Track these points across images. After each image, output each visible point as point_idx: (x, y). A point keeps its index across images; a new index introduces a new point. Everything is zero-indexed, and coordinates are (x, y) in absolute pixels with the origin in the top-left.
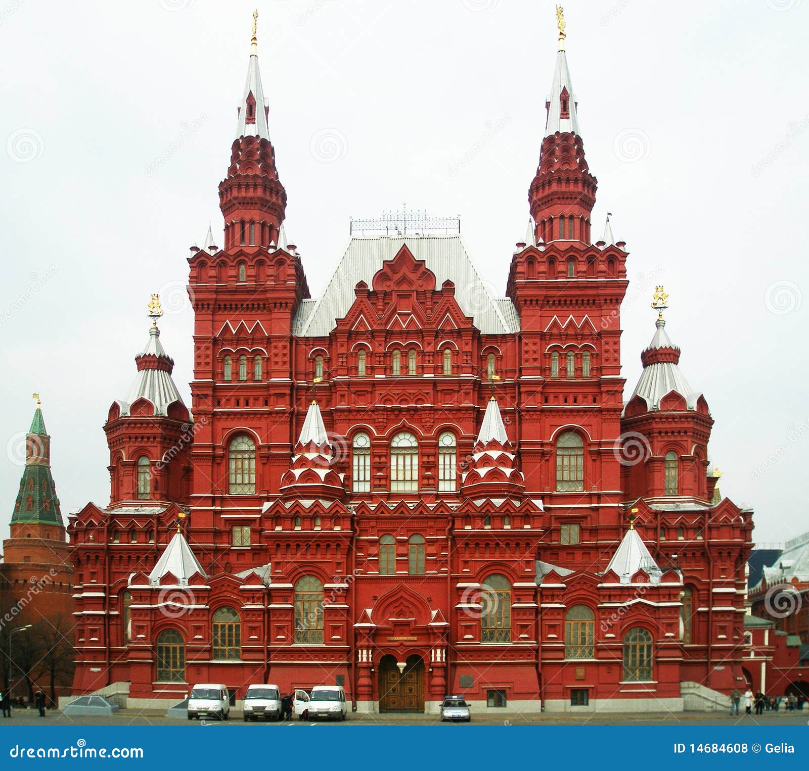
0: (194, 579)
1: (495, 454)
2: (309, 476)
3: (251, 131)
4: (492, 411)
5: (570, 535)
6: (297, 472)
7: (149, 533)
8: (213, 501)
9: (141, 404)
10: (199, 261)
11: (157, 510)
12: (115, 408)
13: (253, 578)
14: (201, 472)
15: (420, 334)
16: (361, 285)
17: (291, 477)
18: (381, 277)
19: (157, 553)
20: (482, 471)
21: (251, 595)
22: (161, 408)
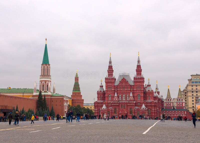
0: (106, 109)
1: (131, 97)
2: (115, 99)
3: (110, 65)
4: (131, 93)
5: (139, 104)
6: (114, 99)
7: (102, 104)
8: (107, 101)
9: (101, 91)
10: (106, 79)
11: (102, 102)
12: (98, 91)
13: (111, 109)
14: (106, 98)
15: (125, 86)
16: (120, 81)
17: (114, 100)
18: (122, 80)
19: (102, 106)
20: (130, 99)
21: (111, 110)
22: (102, 91)
